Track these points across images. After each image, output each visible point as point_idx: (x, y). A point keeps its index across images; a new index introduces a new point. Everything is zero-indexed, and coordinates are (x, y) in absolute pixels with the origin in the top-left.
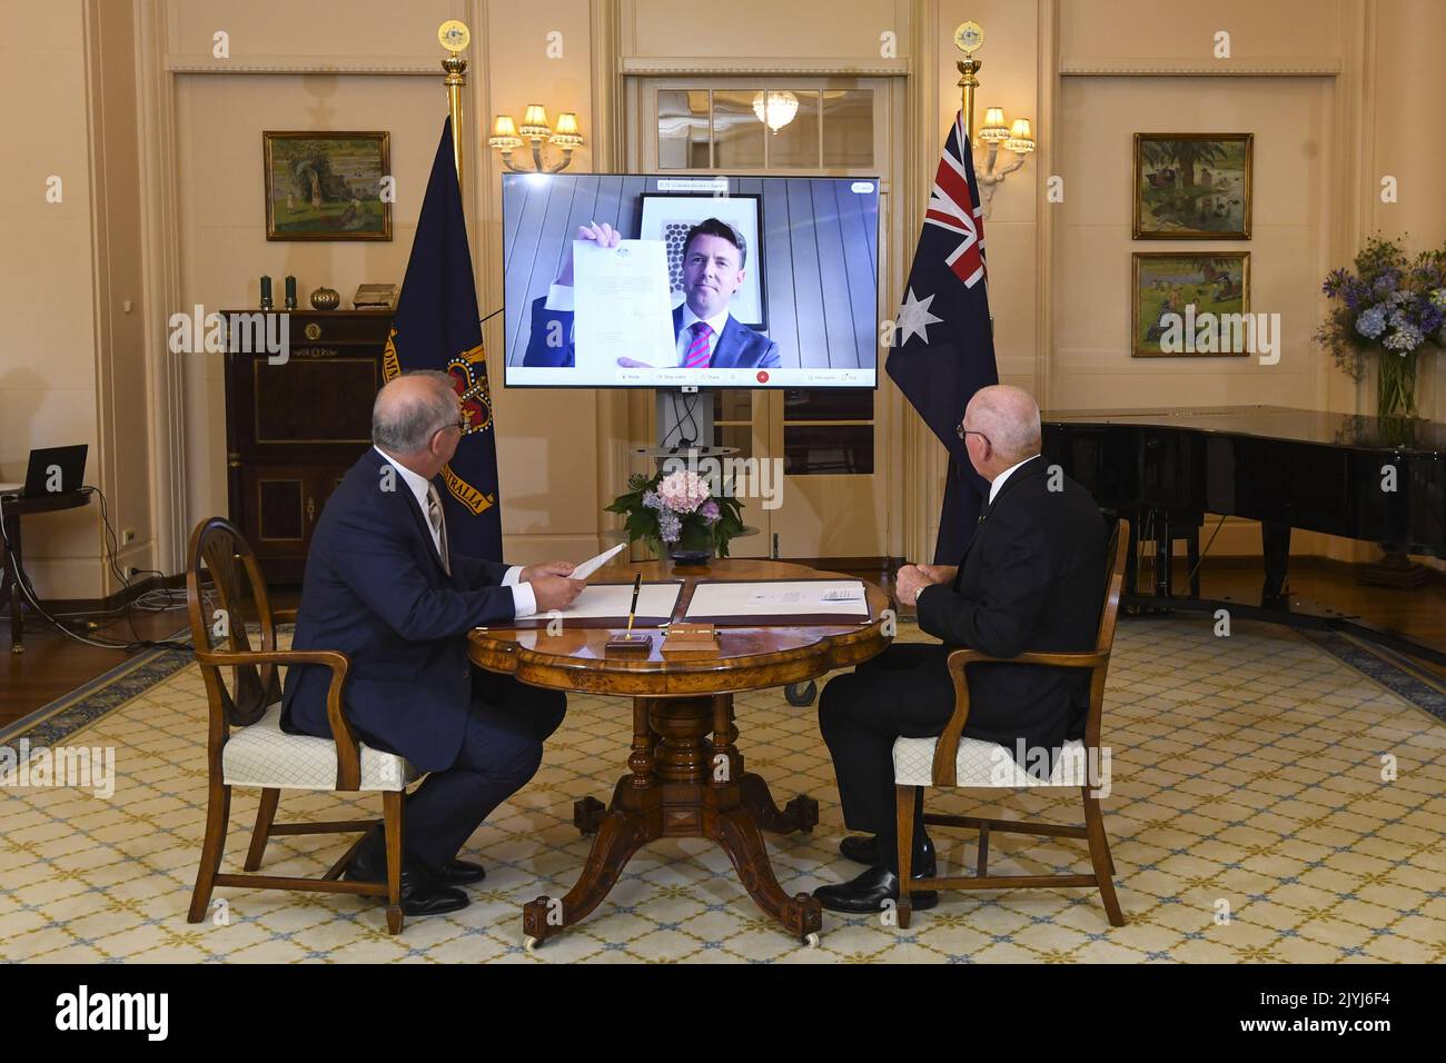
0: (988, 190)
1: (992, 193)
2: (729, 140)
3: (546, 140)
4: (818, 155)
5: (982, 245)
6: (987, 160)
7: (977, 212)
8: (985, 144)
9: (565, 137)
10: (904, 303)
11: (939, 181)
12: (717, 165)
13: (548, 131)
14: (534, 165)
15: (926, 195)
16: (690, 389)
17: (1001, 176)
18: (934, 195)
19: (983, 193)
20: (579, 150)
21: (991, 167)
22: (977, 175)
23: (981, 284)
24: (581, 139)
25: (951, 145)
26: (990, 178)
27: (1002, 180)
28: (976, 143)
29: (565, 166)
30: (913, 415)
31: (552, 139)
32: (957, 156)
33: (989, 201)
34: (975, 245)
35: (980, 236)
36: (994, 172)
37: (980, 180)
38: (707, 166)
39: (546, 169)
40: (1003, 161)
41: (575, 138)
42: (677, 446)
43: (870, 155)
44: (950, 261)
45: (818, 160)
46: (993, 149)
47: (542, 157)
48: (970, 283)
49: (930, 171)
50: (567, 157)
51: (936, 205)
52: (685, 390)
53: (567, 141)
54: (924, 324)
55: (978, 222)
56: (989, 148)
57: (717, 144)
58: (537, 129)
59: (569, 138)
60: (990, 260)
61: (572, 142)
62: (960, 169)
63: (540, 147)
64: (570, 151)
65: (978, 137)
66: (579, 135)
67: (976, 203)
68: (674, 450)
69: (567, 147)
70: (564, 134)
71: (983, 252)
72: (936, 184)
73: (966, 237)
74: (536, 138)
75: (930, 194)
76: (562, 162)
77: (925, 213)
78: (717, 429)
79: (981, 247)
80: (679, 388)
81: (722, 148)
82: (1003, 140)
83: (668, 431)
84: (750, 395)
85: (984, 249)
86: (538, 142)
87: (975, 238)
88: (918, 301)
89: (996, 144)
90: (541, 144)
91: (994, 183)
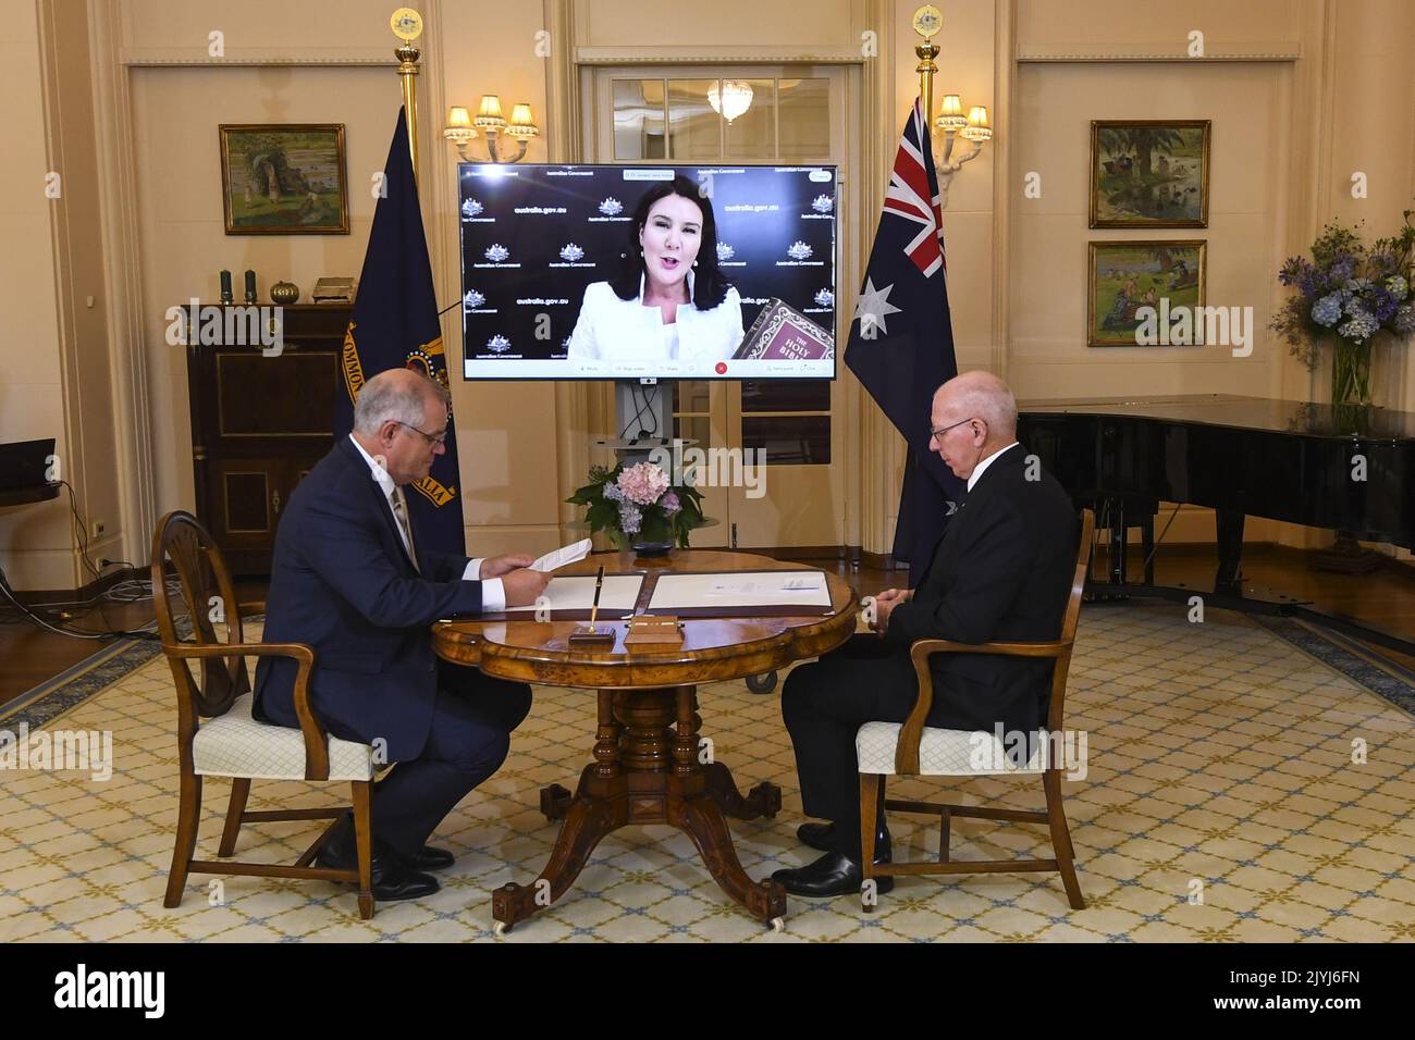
0: (945, 179)
1: (949, 182)
2: (683, 132)
3: (501, 131)
4: (773, 145)
5: (940, 233)
6: (943, 148)
7: (936, 201)
8: (942, 132)
9: (519, 128)
10: (863, 292)
11: (899, 169)
12: (673, 157)
13: (503, 122)
14: (490, 156)
15: (883, 182)
16: (649, 381)
17: (958, 165)
18: (892, 184)
19: (942, 182)
20: (533, 141)
21: (947, 156)
22: (935, 163)
23: (940, 273)
24: (536, 130)
25: (910, 132)
26: (946, 167)
27: (959, 169)
28: (934, 132)
29: (521, 156)
30: (870, 401)
31: (507, 131)
32: (915, 143)
33: (947, 190)
34: (934, 233)
35: (939, 224)
36: (952, 160)
37: (938, 168)
38: (663, 157)
39: (502, 160)
40: (960, 150)
41: (530, 128)
42: (636, 438)
43: (827, 145)
44: (909, 250)
45: (774, 151)
46: (950, 138)
47: (497, 148)
48: (929, 272)
49: (887, 160)
50: (523, 147)
51: (894, 194)
52: (644, 382)
53: (522, 133)
54: (883, 314)
55: (937, 211)
56: (947, 137)
57: (671, 137)
58: (492, 120)
59: (525, 129)
60: (949, 249)
61: (528, 133)
62: (918, 157)
63: (495, 138)
64: (526, 142)
65: (936, 126)
66: (534, 126)
67: (935, 192)
68: (634, 442)
69: (522, 138)
70: (519, 124)
71: (941, 241)
72: (894, 173)
73: (925, 226)
74: (491, 129)
75: (887, 183)
76: (518, 153)
77: (882, 202)
78: (676, 421)
79: (939, 237)
80: (638, 379)
81: (677, 140)
82: (960, 128)
83: (627, 423)
84: (708, 386)
85: (942, 238)
86: (493, 133)
87: (934, 228)
88: (877, 291)
89: (953, 132)
90: (496, 136)
91: (952, 170)
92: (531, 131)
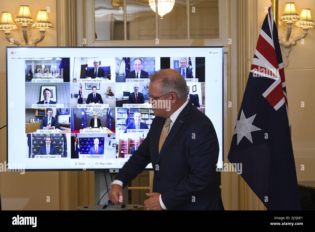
0: (287, 51)
1: (289, 52)
2: (134, 21)
3: (30, 25)
4: (186, 30)
5: (284, 85)
6: (286, 33)
7: (281, 66)
8: (284, 24)
9: (41, 24)
10: (239, 119)
11: (258, 48)
12: (128, 38)
13: (31, 20)
14: (24, 40)
15: (250, 56)
16: (114, 171)
17: (294, 42)
18: (255, 57)
19: (284, 53)
20: (49, 31)
21: (288, 37)
22: (280, 42)
23: (284, 108)
24: (50, 25)
25: (265, 27)
26: (288, 44)
27: (295, 45)
28: (280, 23)
29: (42, 39)
30: (244, 184)
31: (34, 25)
32: (268, 33)
33: (287, 57)
34: (280, 85)
35: (283, 79)
36: (290, 40)
37: (282, 45)
38: (123, 39)
39: (30, 43)
40: (295, 33)
41: (47, 24)
42: (107, 204)
43: (217, 29)
44: (265, 94)
45: (187, 33)
46: (290, 27)
47: (28, 35)
48: (277, 107)
49: (253, 43)
50: (42, 35)
51: (255, 62)
52: (111, 171)
53: (42, 26)
54: (250, 132)
55: (282, 72)
56: (287, 26)
57: (128, 23)
58: (25, 20)
59: (44, 24)
60: (289, 94)
61: (46, 26)
62: (270, 41)
63: (27, 29)
64: (44, 32)
65: (281, 20)
66: (49, 22)
67: (280, 60)
68: (105, 207)
69: (43, 29)
70: (41, 22)
71: (285, 89)
72: (256, 50)
73: (274, 81)
74: (25, 24)
75: (253, 56)
76: (40, 38)
77: (250, 67)
78: (130, 191)
79: (283, 86)
80: (108, 170)
81: (132, 26)
82: (295, 22)
83: (101, 196)
84: (149, 173)
85: (285, 87)
86: (26, 27)
87: (280, 81)
88: (247, 118)
89: (291, 24)
90: (28, 28)
91: (290, 46)
92: (47, 25)
